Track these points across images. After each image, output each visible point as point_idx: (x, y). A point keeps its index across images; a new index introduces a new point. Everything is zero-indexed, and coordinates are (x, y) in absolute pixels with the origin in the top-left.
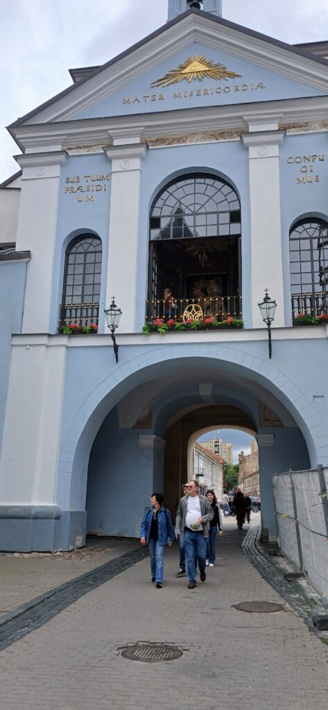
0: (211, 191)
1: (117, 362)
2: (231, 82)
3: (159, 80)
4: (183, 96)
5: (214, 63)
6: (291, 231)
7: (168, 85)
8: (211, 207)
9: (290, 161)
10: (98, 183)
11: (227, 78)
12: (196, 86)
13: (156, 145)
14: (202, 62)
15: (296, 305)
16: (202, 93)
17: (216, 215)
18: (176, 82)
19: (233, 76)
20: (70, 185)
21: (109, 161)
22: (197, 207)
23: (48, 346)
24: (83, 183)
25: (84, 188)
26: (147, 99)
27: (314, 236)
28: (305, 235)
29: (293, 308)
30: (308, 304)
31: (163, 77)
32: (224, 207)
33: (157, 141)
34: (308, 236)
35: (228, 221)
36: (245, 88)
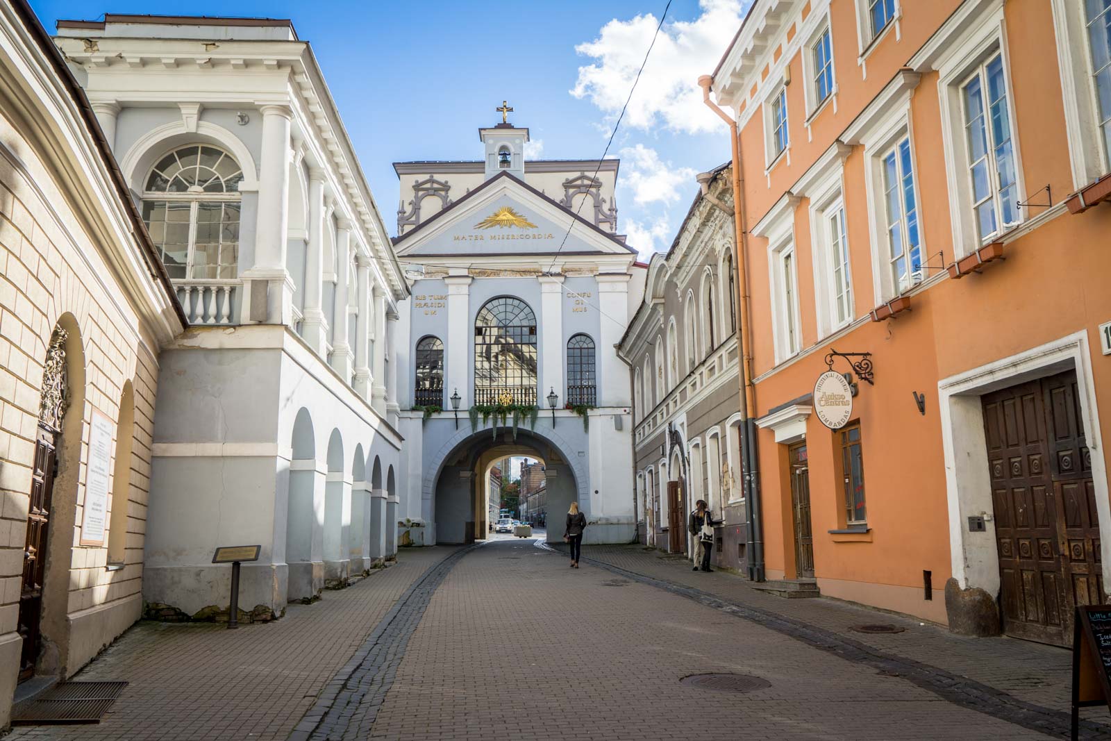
0: (516, 311)
1: (457, 428)
2: (531, 232)
3: (481, 224)
4: (497, 237)
5: (518, 215)
6: (569, 342)
7: (487, 228)
8: (516, 322)
9: (569, 295)
10: (440, 301)
11: (528, 227)
12: (506, 231)
13: (479, 276)
14: (511, 213)
15: (570, 393)
16: (510, 237)
17: (520, 328)
18: (492, 226)
19: (531, 225)
20: (418, 302)
21: (447, 285)
22: (508, 322)
23: (410, 418)
24: (428, 301)
25: (429, 305)
26: (472, 238)
27: (583, 347)
28: (577, 346)
29: (568, 395)
30: (578, 393)
31: (482, 221)
32: (525, 323)
33: (480, 272)
34: (579, 347)
35: (528, 334)
36: (540, 237)
